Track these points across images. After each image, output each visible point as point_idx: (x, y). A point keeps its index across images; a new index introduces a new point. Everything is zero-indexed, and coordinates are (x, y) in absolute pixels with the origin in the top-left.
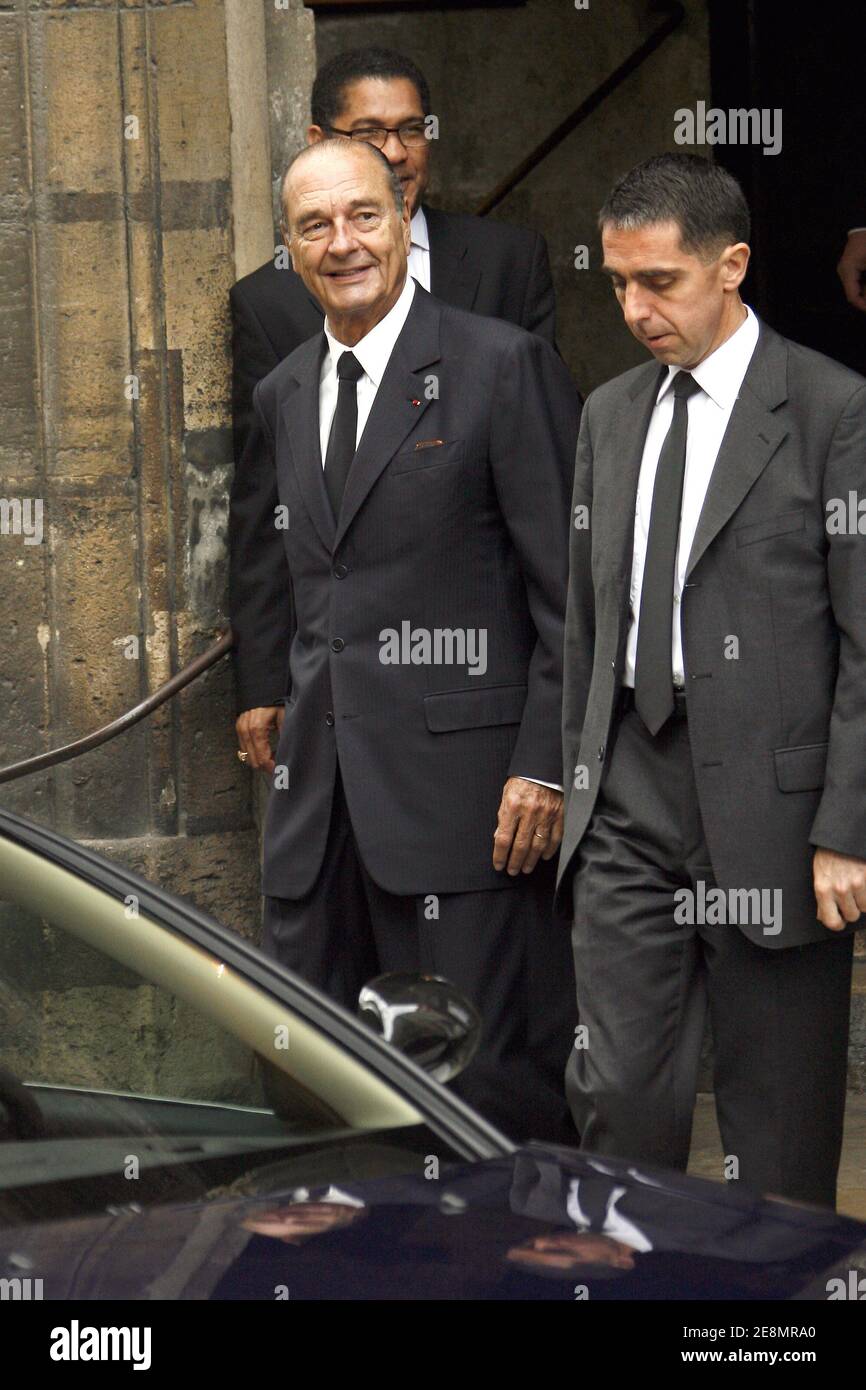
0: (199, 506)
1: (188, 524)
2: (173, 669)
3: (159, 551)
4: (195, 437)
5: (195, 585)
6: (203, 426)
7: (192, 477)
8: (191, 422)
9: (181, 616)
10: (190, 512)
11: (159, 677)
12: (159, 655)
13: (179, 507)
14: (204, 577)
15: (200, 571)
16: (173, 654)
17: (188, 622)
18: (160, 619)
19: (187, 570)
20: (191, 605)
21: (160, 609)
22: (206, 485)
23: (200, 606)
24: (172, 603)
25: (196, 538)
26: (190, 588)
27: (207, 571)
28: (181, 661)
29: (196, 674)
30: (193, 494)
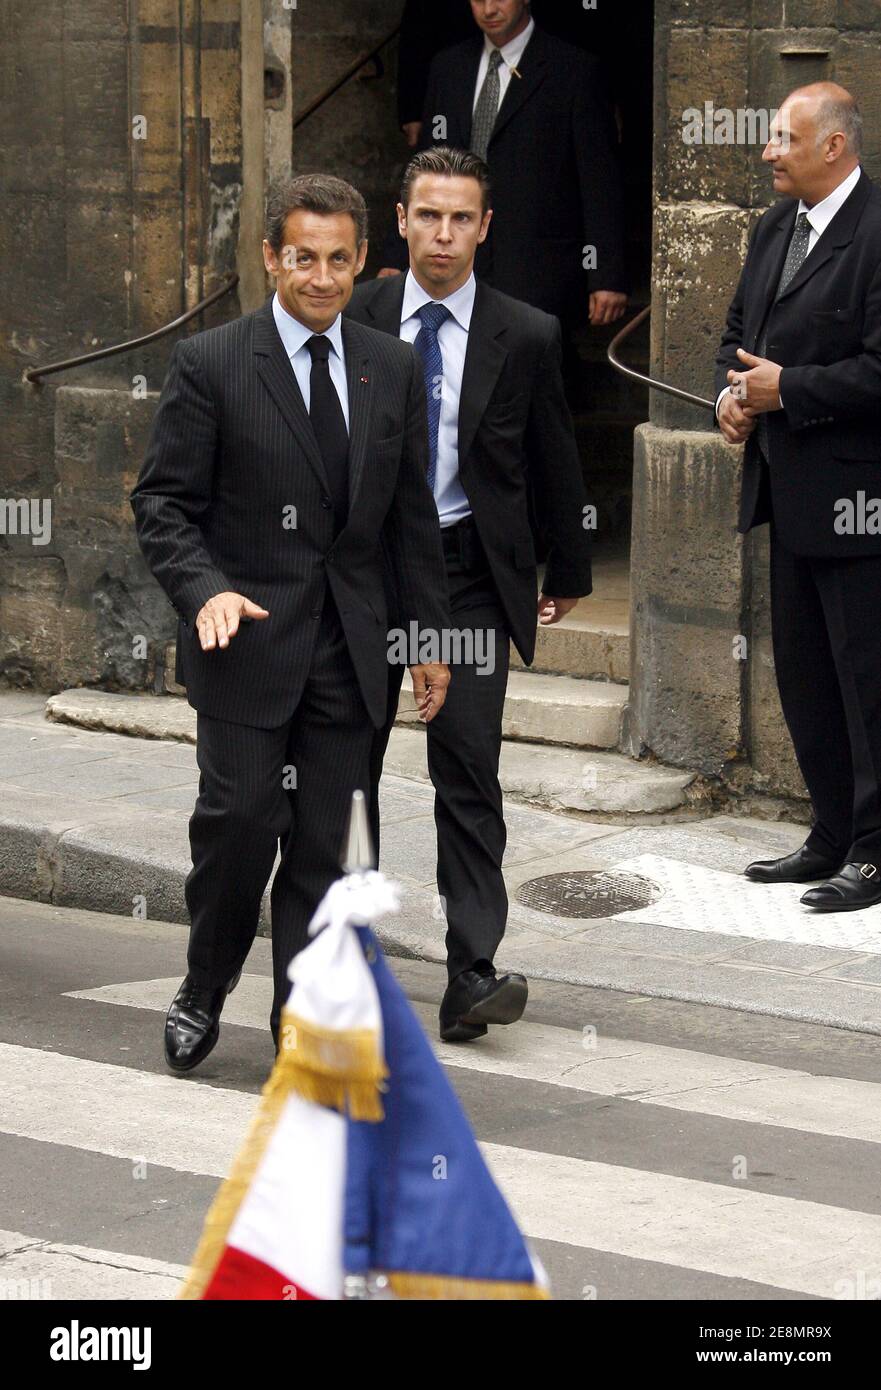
0: (217, 207)
1: (211, 217)
2: (201, 298)
3: (194, 231)
4: (216, 168)
5: (214, 251)
6: (220, 162)
7: (214, 191)
8: (214, 160)
9: (205, 269)
10: (212, 210)
11: (192, 302)
12: (192, 289)
13: (206, 206)
14: (219, 247)
15: (217, 244)
16: (201, 290)
17: (209, 272)
18: (193, 270)
19: (210, 243)
20: (211, 262)
21: (195, 263)
22: (221, 195)
23: (216, 264)
24: (201, 262)
25: (215, 224)
26: (211, 254)
27: (221, 243)
28: (205, 294)
29: (212, 302)
30: (214, 200)
